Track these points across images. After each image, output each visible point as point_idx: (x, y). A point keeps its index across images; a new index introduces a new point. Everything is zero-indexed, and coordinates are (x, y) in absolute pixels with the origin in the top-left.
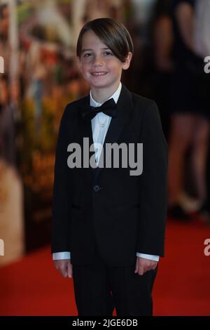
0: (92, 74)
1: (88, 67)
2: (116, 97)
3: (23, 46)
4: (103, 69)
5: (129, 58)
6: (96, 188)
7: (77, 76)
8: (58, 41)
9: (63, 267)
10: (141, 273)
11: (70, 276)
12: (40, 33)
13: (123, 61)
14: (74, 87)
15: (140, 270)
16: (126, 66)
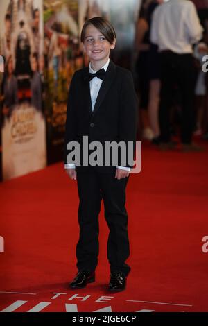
0: (92, 51)
1: (90, 47)
2: (105, 67)
3: (47, 36)
4: (100, 48)
5: (114, 43)
6: (92, 125)
7: (81, 55)
8: (69, 32)
9: (70, 173)
10: (119, 178)
11: (75, 179)
12: (58, 28)
13: (111, 44)
14: (79, 62)
15: (118, 176)
16: (113, 47)
